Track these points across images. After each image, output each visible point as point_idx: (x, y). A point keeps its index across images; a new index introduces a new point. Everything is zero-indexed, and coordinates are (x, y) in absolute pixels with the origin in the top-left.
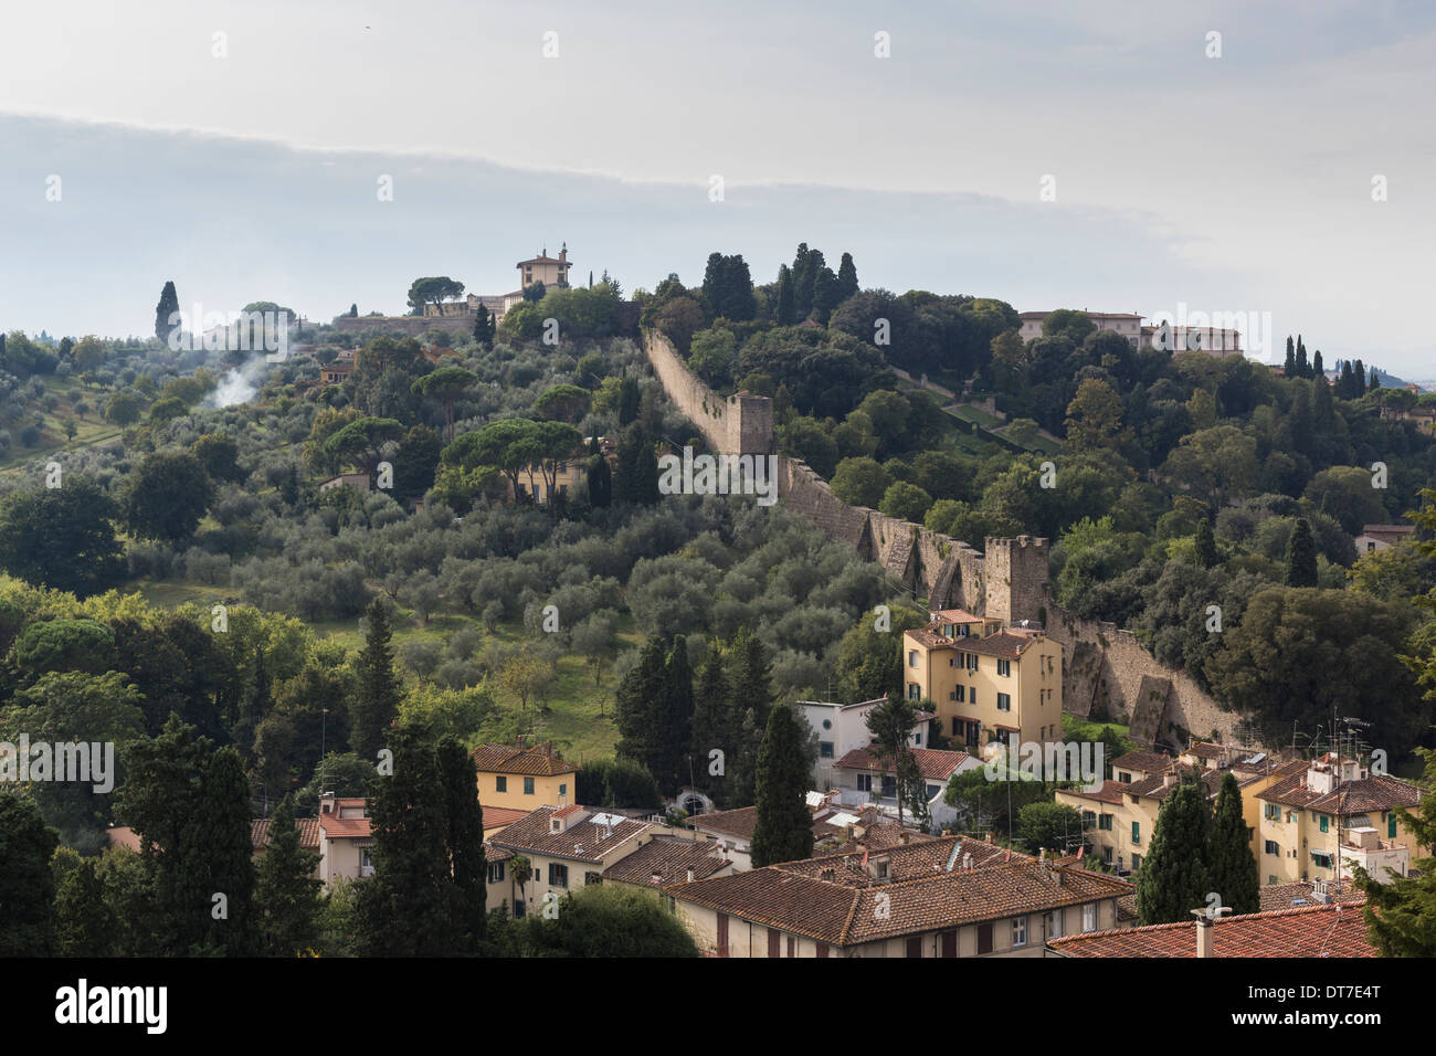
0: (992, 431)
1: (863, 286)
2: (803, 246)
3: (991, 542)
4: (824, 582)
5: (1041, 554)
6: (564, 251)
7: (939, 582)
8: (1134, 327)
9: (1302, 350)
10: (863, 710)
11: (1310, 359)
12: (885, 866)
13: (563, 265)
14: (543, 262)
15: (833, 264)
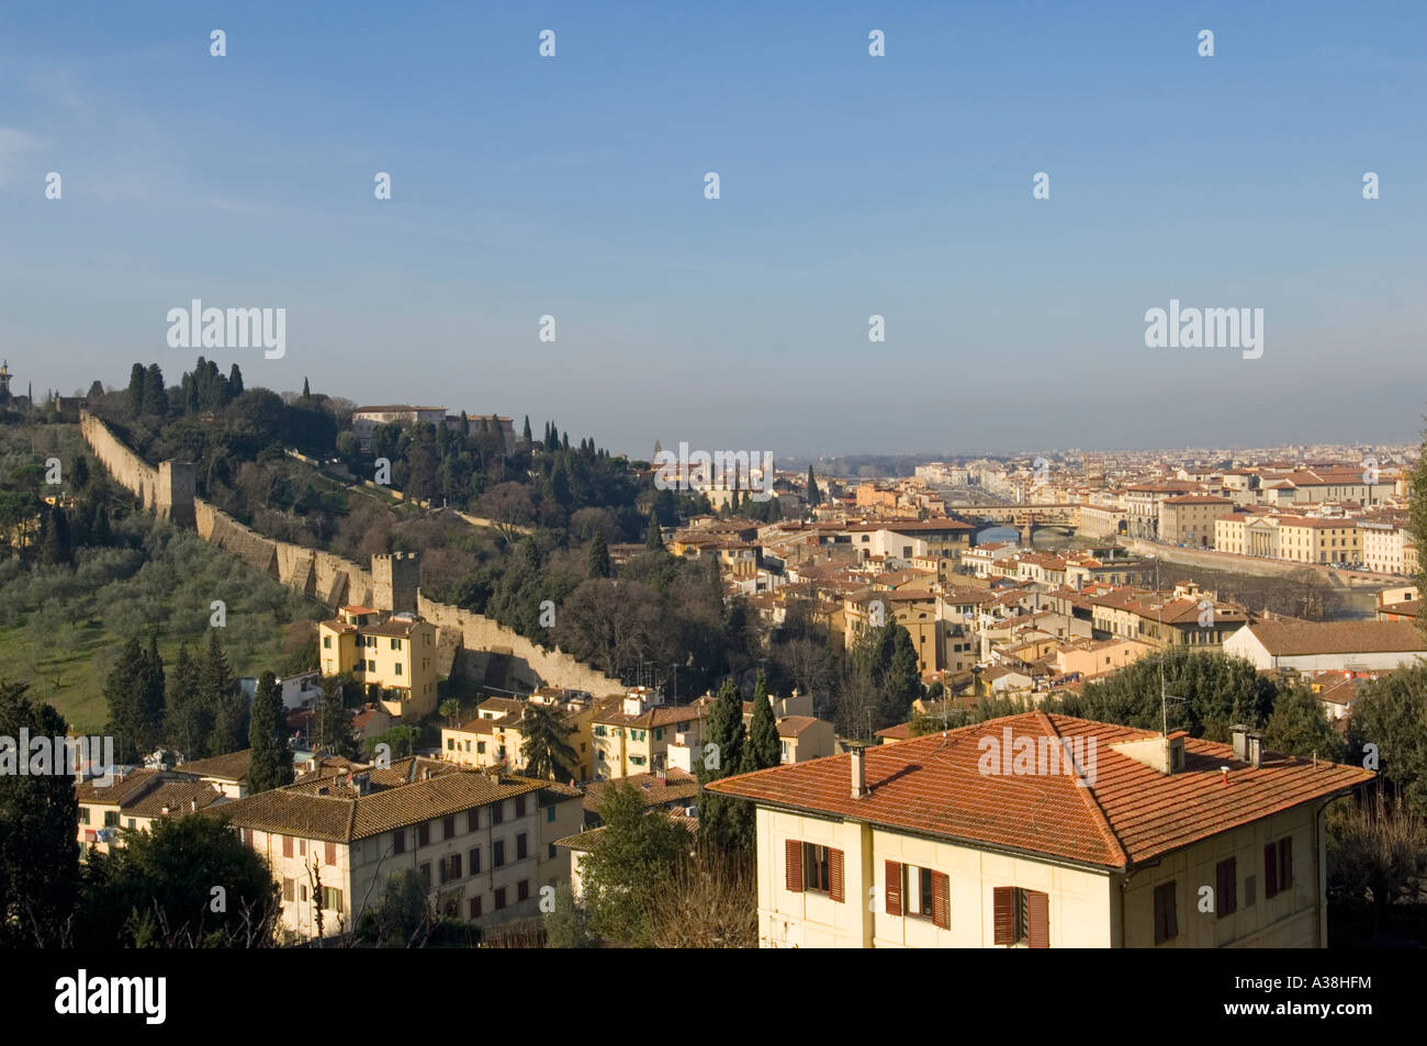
1: (247, 386)
2: (201, 359)
3: (376, 557)
5: (414, 564)
7: (333, 590)
8: (441, 415)
9: (555, 432)
10: (295, 680)
11: (560, 438)
12: (365, 782)
13: (5, 376)
15: (225, 371)
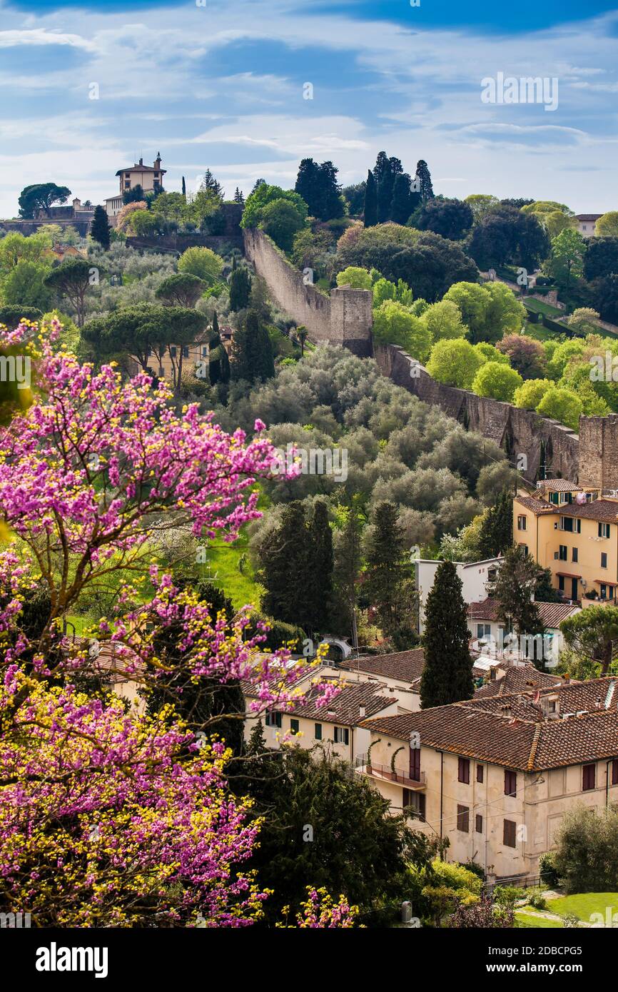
0: (556, 321)
2: (382, 154)
3: (585, 418)
4: (429, 448)
6: (159, 160)
10: (481, 567)
12: (554, 703)
13: (158, 172)
14: (140, 169)
